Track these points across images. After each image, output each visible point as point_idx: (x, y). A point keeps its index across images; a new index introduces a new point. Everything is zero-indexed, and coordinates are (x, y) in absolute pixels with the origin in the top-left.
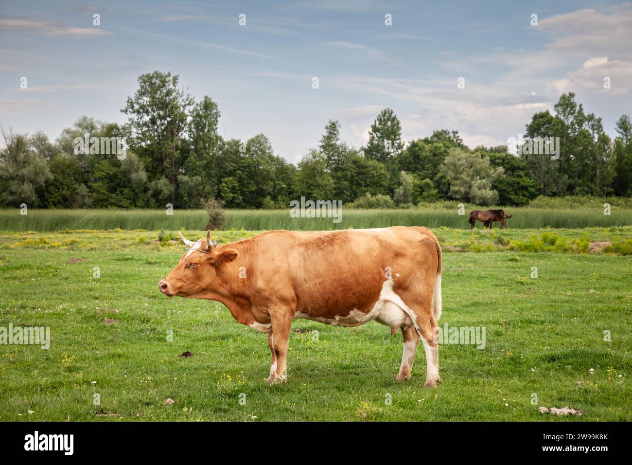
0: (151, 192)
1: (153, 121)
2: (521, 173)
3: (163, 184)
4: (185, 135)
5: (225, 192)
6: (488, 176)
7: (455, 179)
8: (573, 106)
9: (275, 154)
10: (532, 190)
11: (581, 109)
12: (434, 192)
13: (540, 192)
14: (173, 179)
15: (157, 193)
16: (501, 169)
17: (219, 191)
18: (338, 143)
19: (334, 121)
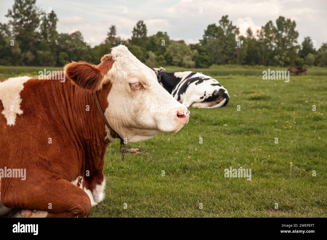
0: (22, 59)
1: (21, 22)
2: (204, 53)
3: (29, 55)
4: (38, 30)
5: (61, 60)
6: (190, 54)
7: (175, 55)
8: (227, 21)
9: (84, 41)
10: (209, 61)
11: (231, 23)
12: (165, 61)
13: (214, 62)
14: (34, 53)
15: (26, 60)
16: (196, 51)
17: (58, 59)
18: (116, 36)
19: (113, 25)
